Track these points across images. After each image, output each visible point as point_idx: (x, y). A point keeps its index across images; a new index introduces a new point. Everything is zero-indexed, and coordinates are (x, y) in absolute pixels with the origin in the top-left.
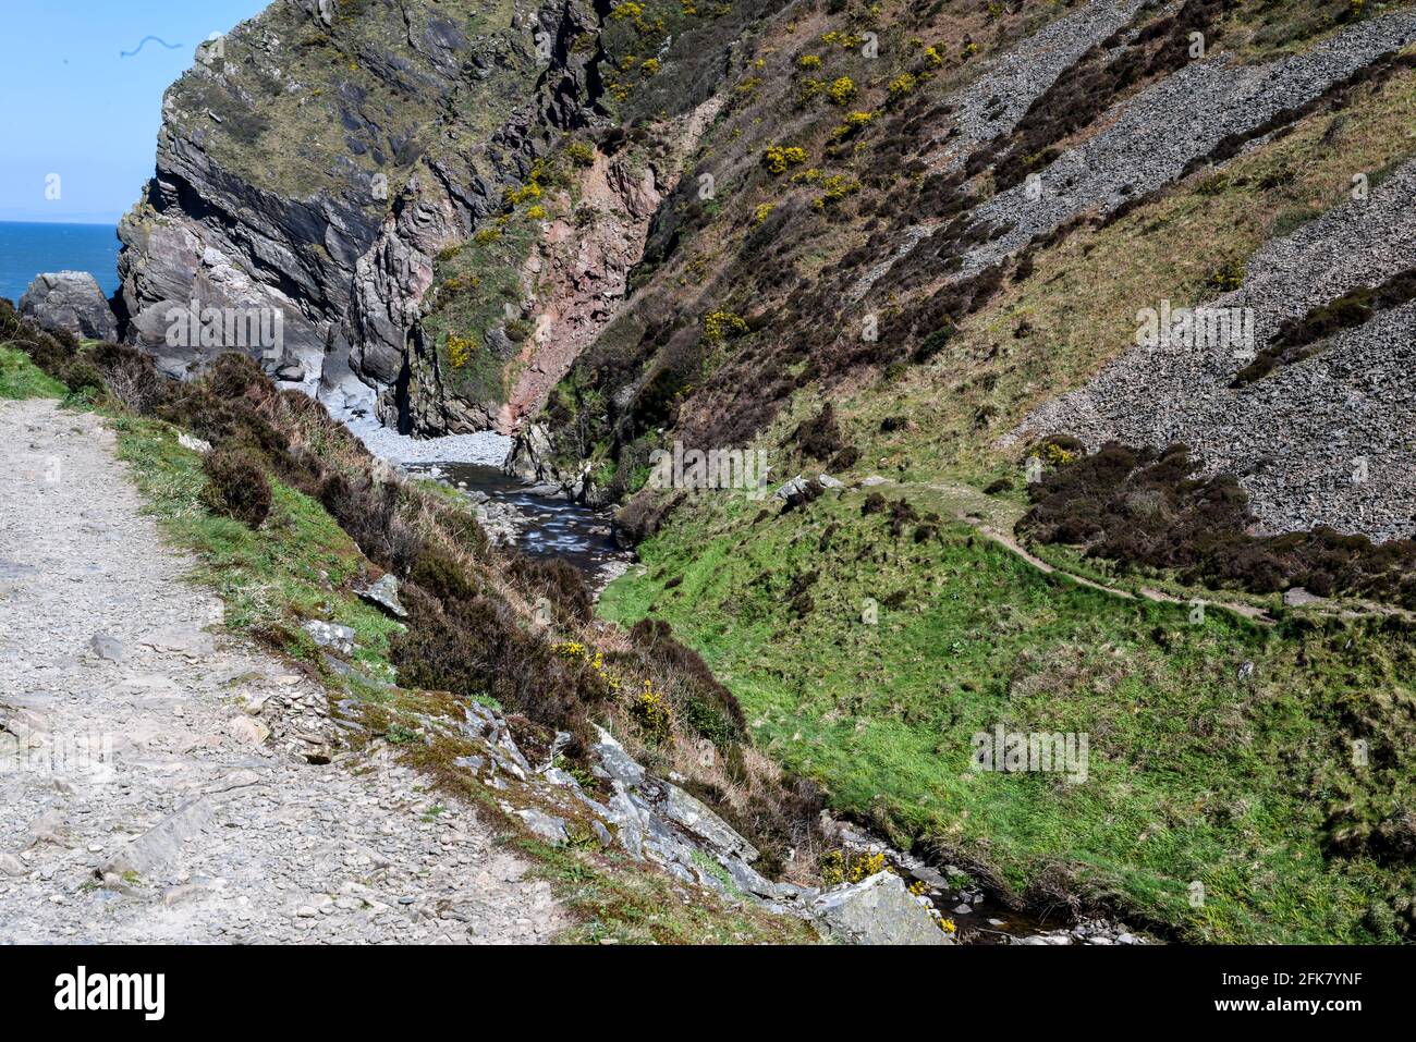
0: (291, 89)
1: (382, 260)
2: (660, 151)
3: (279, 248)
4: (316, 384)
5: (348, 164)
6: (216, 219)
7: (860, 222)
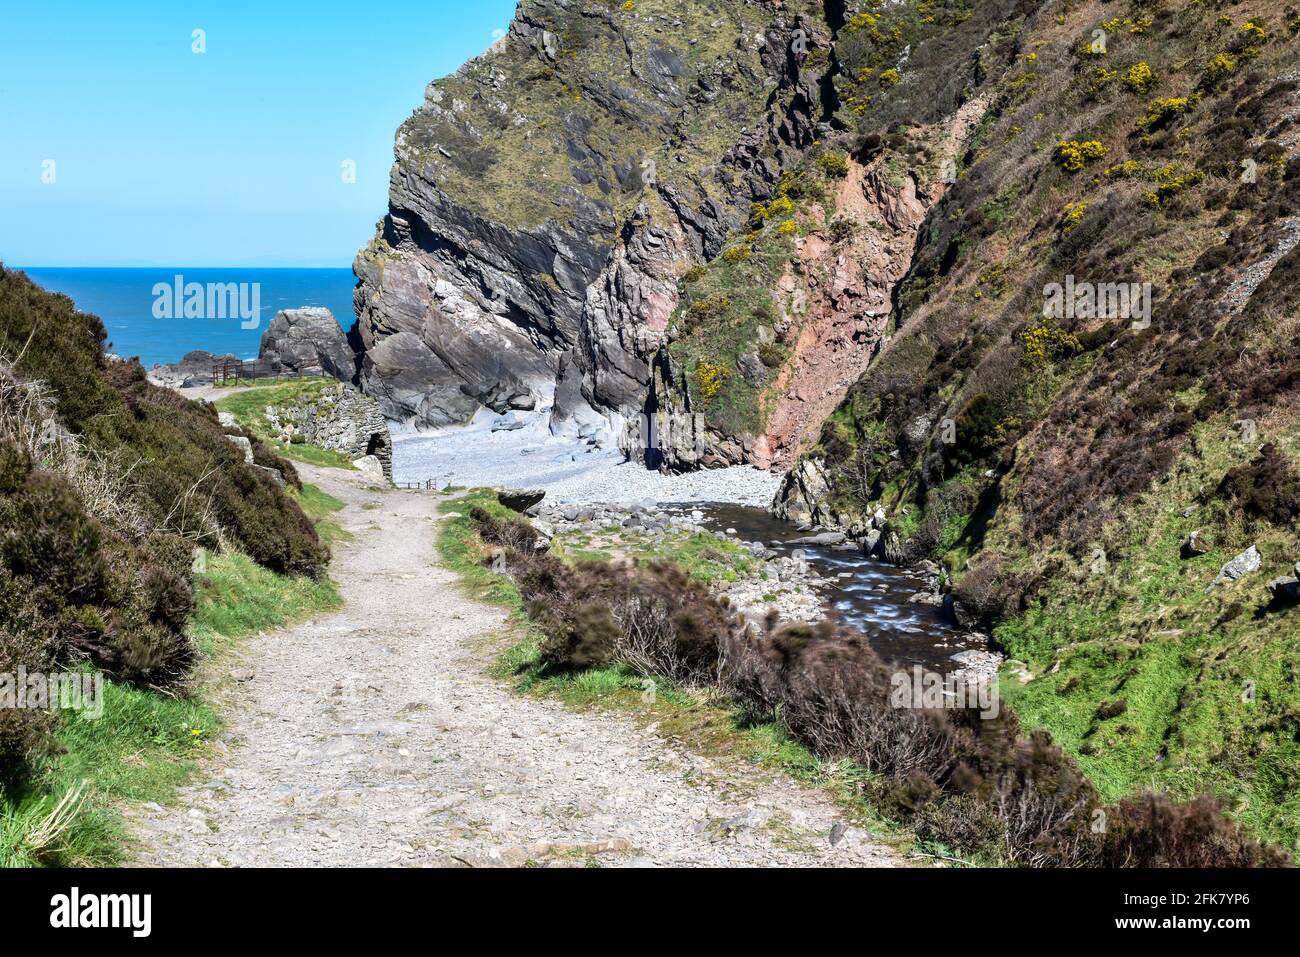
0: (518, 123)
1: (613, 287)
2: (921, 158)
3: (508, 279)
4: (548, 414)
5: (575, 193)
6: (447, 252)
7: (1209, 217)
